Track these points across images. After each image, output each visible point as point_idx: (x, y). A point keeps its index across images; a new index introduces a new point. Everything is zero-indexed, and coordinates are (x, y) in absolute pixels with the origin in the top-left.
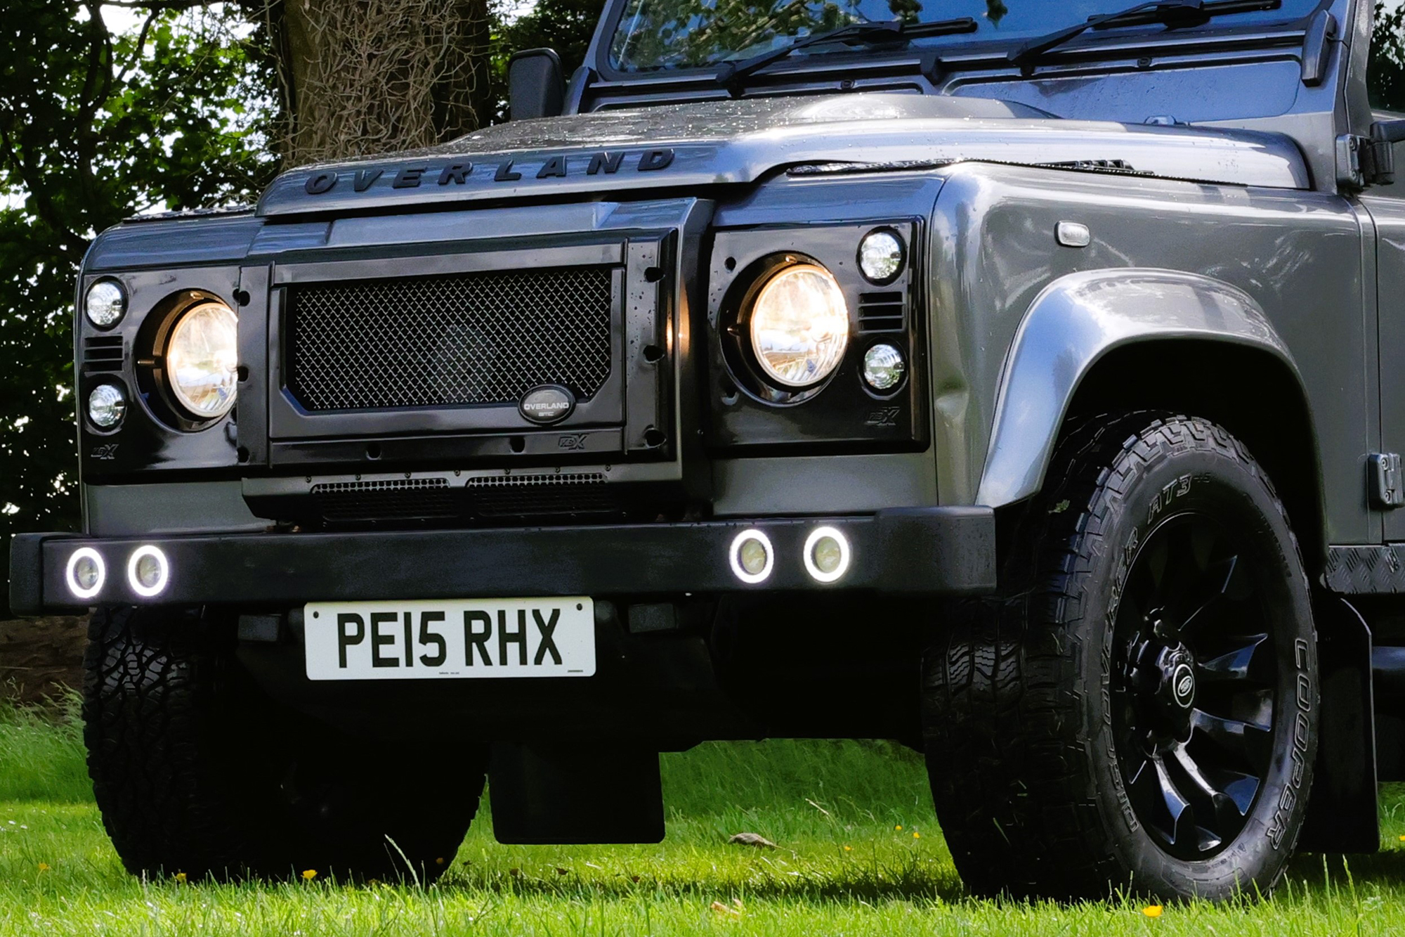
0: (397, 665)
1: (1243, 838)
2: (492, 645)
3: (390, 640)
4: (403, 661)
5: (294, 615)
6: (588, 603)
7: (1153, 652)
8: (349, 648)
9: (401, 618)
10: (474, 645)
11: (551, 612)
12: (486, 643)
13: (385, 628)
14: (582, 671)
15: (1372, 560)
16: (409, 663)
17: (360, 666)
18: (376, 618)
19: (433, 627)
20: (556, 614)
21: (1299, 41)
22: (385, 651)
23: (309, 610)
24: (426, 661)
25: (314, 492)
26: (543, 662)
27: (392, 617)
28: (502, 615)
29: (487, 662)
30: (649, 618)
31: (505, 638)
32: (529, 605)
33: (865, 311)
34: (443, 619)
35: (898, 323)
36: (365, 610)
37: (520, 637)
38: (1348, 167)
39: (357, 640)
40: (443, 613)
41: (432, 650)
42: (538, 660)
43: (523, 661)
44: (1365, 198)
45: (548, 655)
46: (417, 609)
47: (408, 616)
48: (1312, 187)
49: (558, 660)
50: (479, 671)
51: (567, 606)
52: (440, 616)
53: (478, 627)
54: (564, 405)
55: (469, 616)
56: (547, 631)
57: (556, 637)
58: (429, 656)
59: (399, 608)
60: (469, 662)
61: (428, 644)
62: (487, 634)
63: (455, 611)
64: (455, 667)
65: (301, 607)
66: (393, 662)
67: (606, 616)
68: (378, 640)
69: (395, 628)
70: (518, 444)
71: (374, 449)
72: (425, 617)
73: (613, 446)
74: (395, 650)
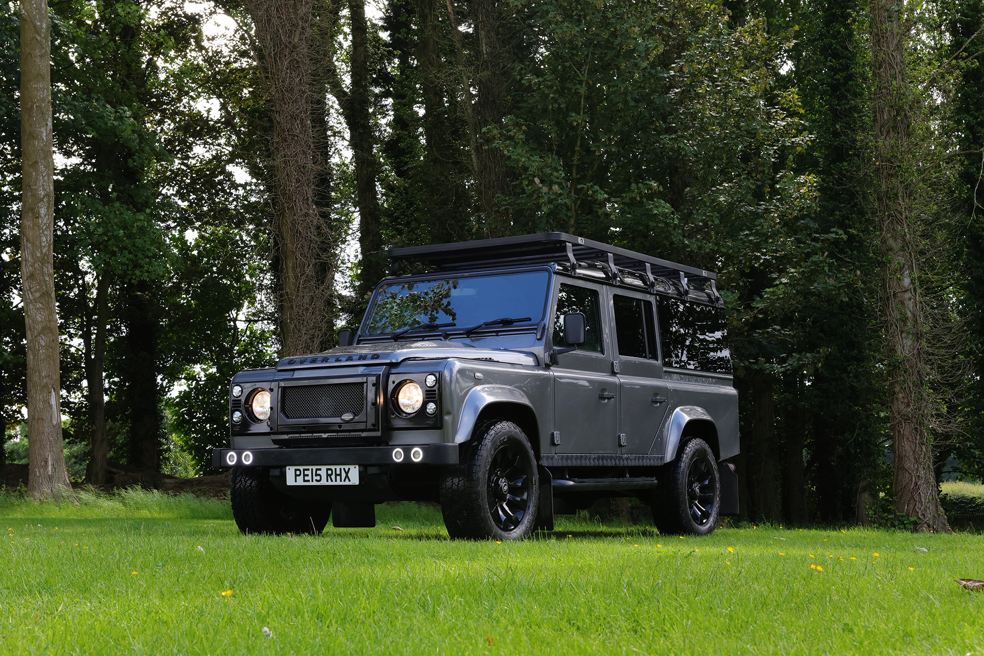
1: (520, 526)
2: (333, 477)
3: (308, 475)
4: (311, 480)
5: (283, 469)
6: (357, 466)
7: (498, 480)
8: (297, 477)
9: (310, 470)
10: (329, 477)
12: (331, 476)
13: (306, 472)
14: (355, 483)
15: (552, 458)
16: (313, 481)
17: (300, 482)
18: (304, 470)
19: (318, 472)
20: (349, 469)
21: (536, 329)
22: (306, 478)
23: (287, 468)
24: (317, 481)
25: (289, 438)
27: (308, 470)
28: (336, 469)
29: (332, 481)
30: (372, 470)
31: (336, 475)
32: (342, 467)
33: (426, 394)
35: (435, 398)
36: (302, 468)
37: (340, 475)
38: (548, 361)
39: (299, 475)
41: (318, 478)
42: (345, 481)
43: (341, 481)
44: (551, 368)
45: (347, 479)
46: (314, 468)
47: (312, 469)
48: (539, 365)
49: (349, 481)
50: (330, 483)
51: (352, 467)
52: (320, 469)
53: (330, 472)
54: (352, 417)
55: (327, 470)
56: (347, 473)
57: (349, 475)
59: (310, 467)
60: (327, 481)
61: (317, 476)
62: (332, 474)
63: (324, 468)
64: (324, 482)
65: (285, 467)
66: (309, 481)
67: (361, 470)
68: (305, 475)
69: (309, 473)
70: (340, 426)
71: (304, 428)
72: (317, 470)
73: (364, 427)
74: (309, 478)
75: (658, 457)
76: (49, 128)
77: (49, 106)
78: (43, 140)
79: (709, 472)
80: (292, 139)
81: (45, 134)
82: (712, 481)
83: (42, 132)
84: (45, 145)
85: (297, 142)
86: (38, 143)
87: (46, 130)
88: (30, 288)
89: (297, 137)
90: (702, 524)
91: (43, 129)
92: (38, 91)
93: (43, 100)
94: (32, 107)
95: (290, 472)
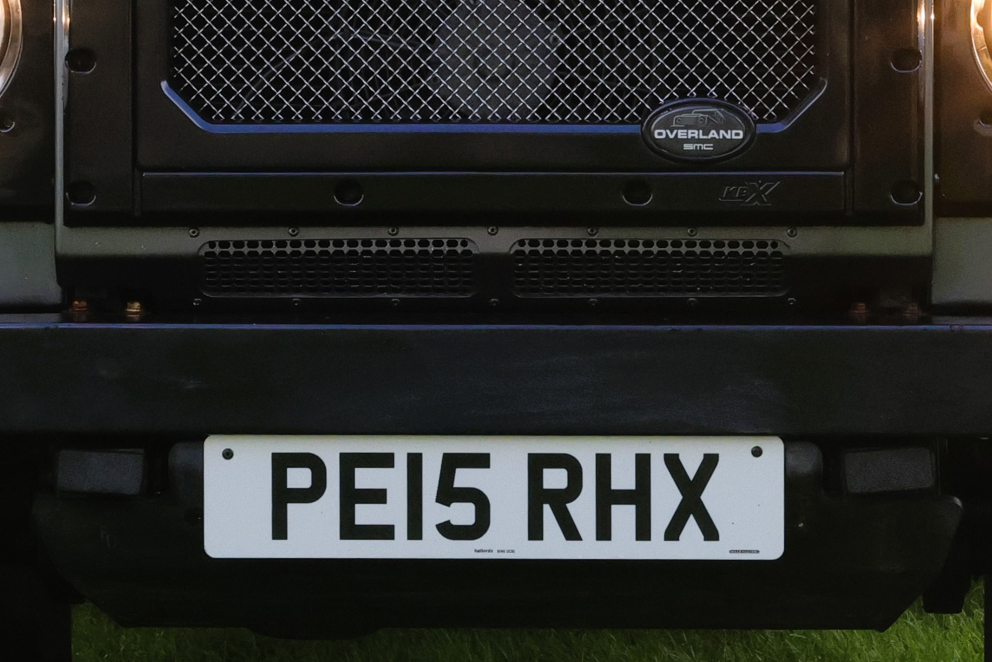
0: (392, 537)
2: (582, 507)
3: (378, 496)
4: (401, 530)
5: (180, 455)
6: (774, 448)
8: (293, 509)
9: (401, 463)
10: (547, 509)
11: (700, 459)
12: (570, 506)
13: (365, 478)
14: (758, 552)
16: (415, 531)
18: (349, 463)
19: (464, 478)
20: (710, 462)
22: (365, 514)
23: (213, 447)
24: (448, 530)
25: (202, 253)
26: (682, 537)
27: (385, 461)
28: (603, 463)
29: (571, 532)
31: (608, 498)
32: (657, 447)
34: (487, 465)
36: (330, 449)
37: (639, 498)
39: (313, 493)
40: (487, 456)
41: (462, 514)
42: (673, 532)
43: (643, 532)
45: (692, 526)
46: (438, 449)
47: (415, 462)
49: (710, 532)
50: (552, 549)
51: (732, 450)
52: (481, 461)
53: (555, 479)
55: (540, 463)
56: (691, 488)
57: (708, 498)
58: (454, 522)
59: (398, 447)
60: (535, 532)
61: (454, 505)
62: (573, 491)
64: (506, 543)
65: (200, 439)
66: (385, 532)
67: (806, 466)
71: (346, 188)
72: (451, 463)
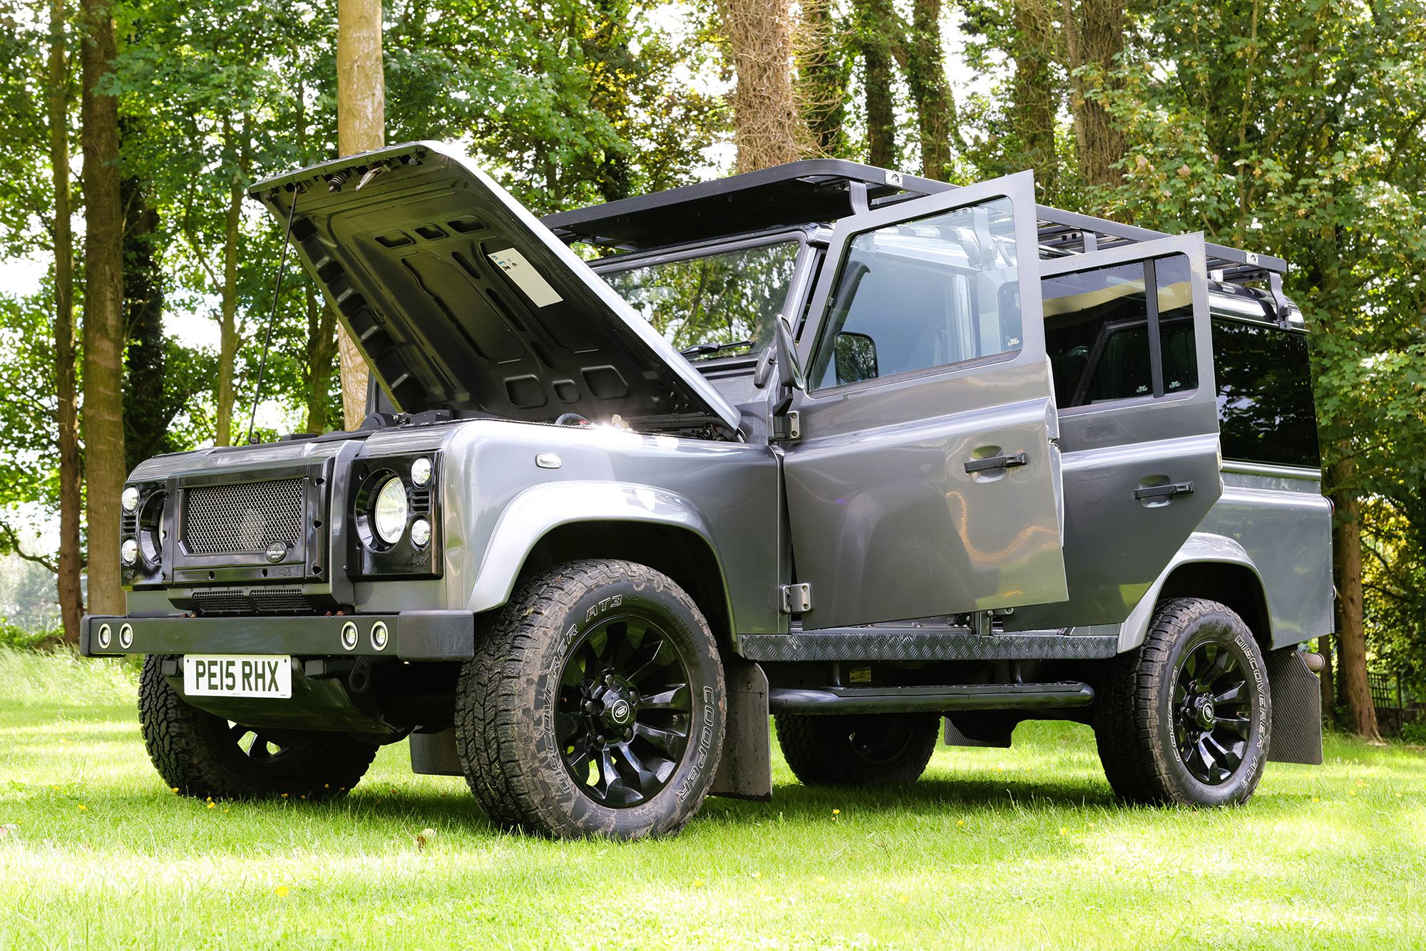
0: (217, 689)
2: (252, 679)
3: (215, 675)
4: (219, 687)
5: (180, 661)
6: (288, 658)
8: (200, 679)
9: (219, 664)
10: (246, 680)
12: (250, 679)
13: (213, 669)
14: (286, 696)
15: (779, 643)
16: (221, 688)
17: (204, 691)
18: (210, 664)
19: (231, 669)
20: (276, 664)
21: (756, 363)
22: (213, 682)
23: (185, 658)
24: (228, 688)
25: (194, 597)
27: (215, 663)
28: (256, 664)
29: (251, 689)
30: (313, 670)
31: (258, 676)
32: (266, 658)
33: (414, 504)
34: (235, 665)
35: (427, 507)
36: (206, 659)
37: (262, 676)
39: (202, 675)
40: (235, 662)
41: (229, 681)
42: (270, 690)
43: (264, 689)
45: (273, 686)
46: (225, 659)
47: (222, 663)
49: (277, 690)
50: (247, 694)
51: (281, 660)
53: (247, 670)
54: (282, 552)
55: (245, 664)
56: (273, 672)
57: (276, 676)
58: (229, 684)
59: (218, 658)
60: (244, 688)
61: (229, 678)
62: (250, 675)
63: (239, 660)
64: (238, 692)
65: (183, 656)
66: (215, 687)
67: (296, 667)
68: (212, 675)
69: (215, 669)
70: (265, 572)
71: (212, 574)
72: (229, 664)
73: (300, 575)
74: (215, 681)
75: (1100, 641)
76: (376, 100)
77: (377, 66)
78: (368, 118)
79: (1239, 674)
80: (761, 103)
81: (370, 109)
82: (1247, 693)
83: (366, 107)
84: (371, 127)
85: (768, 108)
86: (360, 123)
87: (373, 103)
88: (349, 350)
89: (769, 99)
90: (1215, 781)
91: (368, 102)
92: (360, 42)
93: (368, 56)
94: (352, 68)
95: (189, 665)
